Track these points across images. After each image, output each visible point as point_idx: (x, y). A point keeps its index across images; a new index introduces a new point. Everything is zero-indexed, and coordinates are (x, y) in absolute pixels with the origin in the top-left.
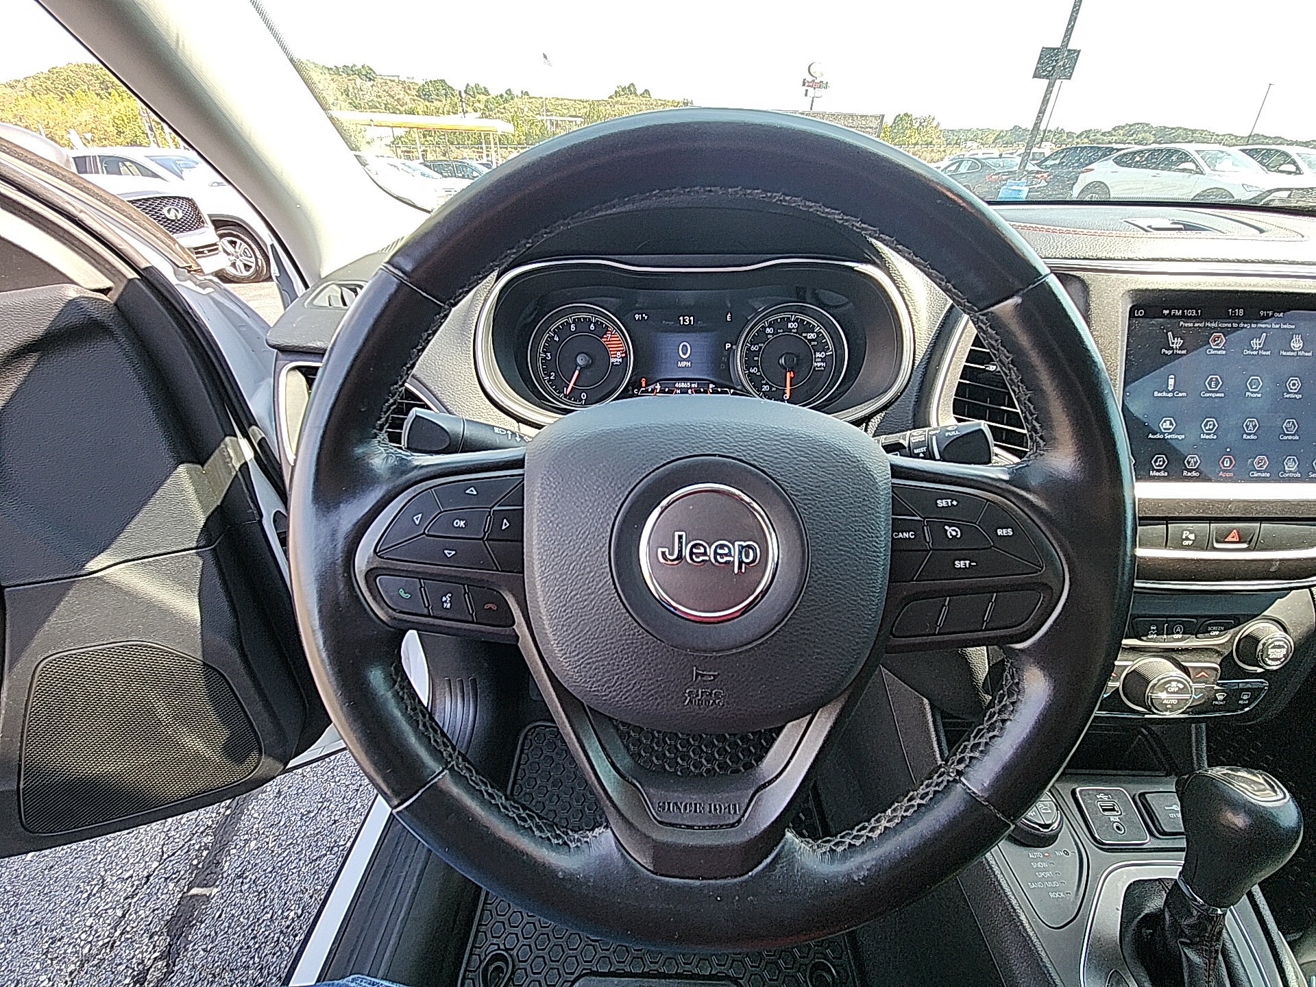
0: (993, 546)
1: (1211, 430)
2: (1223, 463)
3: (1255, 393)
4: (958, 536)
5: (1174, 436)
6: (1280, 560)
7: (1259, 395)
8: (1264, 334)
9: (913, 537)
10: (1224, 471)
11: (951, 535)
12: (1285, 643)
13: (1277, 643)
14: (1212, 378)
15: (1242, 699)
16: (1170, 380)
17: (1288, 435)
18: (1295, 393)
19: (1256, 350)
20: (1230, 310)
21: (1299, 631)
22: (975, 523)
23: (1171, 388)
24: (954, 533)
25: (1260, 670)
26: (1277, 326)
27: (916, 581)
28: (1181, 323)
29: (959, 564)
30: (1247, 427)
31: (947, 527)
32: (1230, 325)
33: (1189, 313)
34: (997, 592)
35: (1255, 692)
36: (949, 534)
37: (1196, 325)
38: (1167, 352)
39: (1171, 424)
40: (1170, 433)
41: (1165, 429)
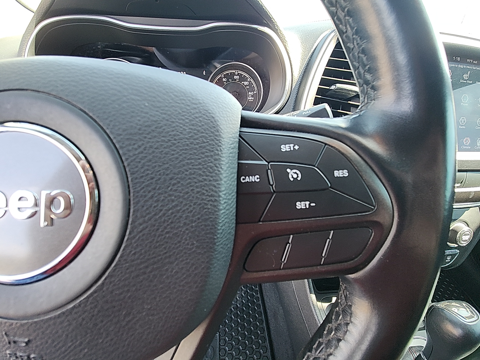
0: (330, 187)
4: (299, 179)
6: (475, 192)
7: (467, 105)
8: (469, 72)
9: (258, 180)
11: (292, 177)
12: (470, 233)
13: (466, 233)
15: (447, 260)
17: (479, 126)
19: (465, 80)
20: (454, 57)
21: (474, 226)
22: (314, 166)
24: (295, 176)
25: (456, 246)
26: (475, 68)
27: (262, 222)
29: (300, 205)
30: (461, 121)
31: (288, 170)
34: (333, 230)
35: (453, 256)
36: (290, 176)
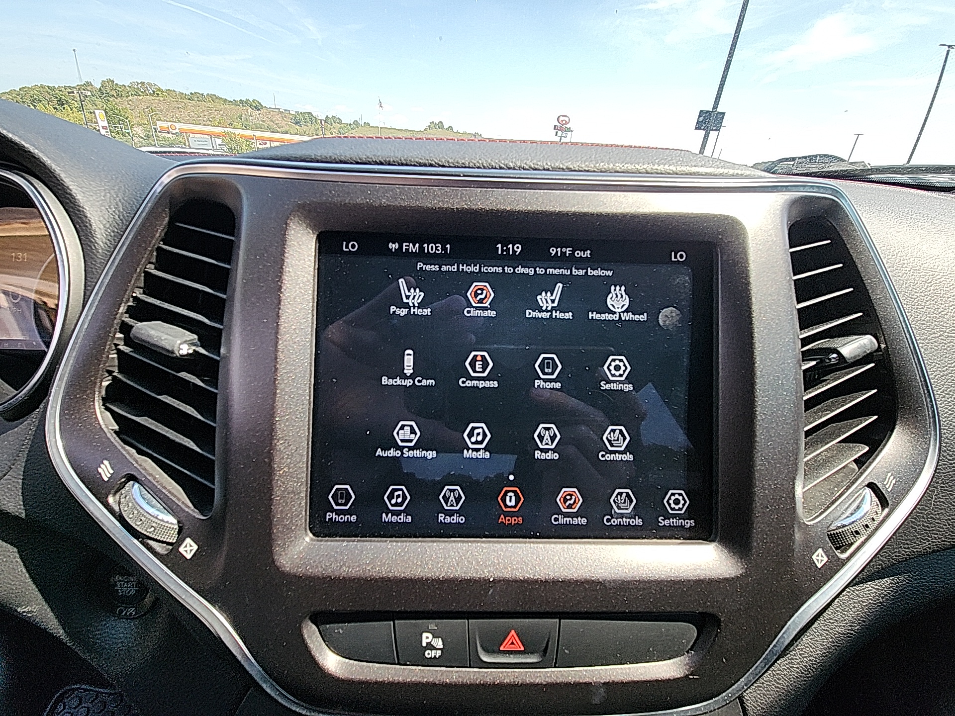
1: (481, 442)
2: (504, 500)
3: (550, 381)
5: (418, 453)
7: (558, 386)
10: (507, 514)
14: (476, 356)
16: (406, 357)
17: (615, 452)
18: (620, 382)
19: (546, 311)
20: (499, 246)
23: (408, 371)
26: (582, 272)
28: (420, 265)
32: (500, 270)
33: (431, 248)
37: (444, 268)
38: (398, 311)
39: (413, 432)
40: (410, 448)
41: (402, 441)
